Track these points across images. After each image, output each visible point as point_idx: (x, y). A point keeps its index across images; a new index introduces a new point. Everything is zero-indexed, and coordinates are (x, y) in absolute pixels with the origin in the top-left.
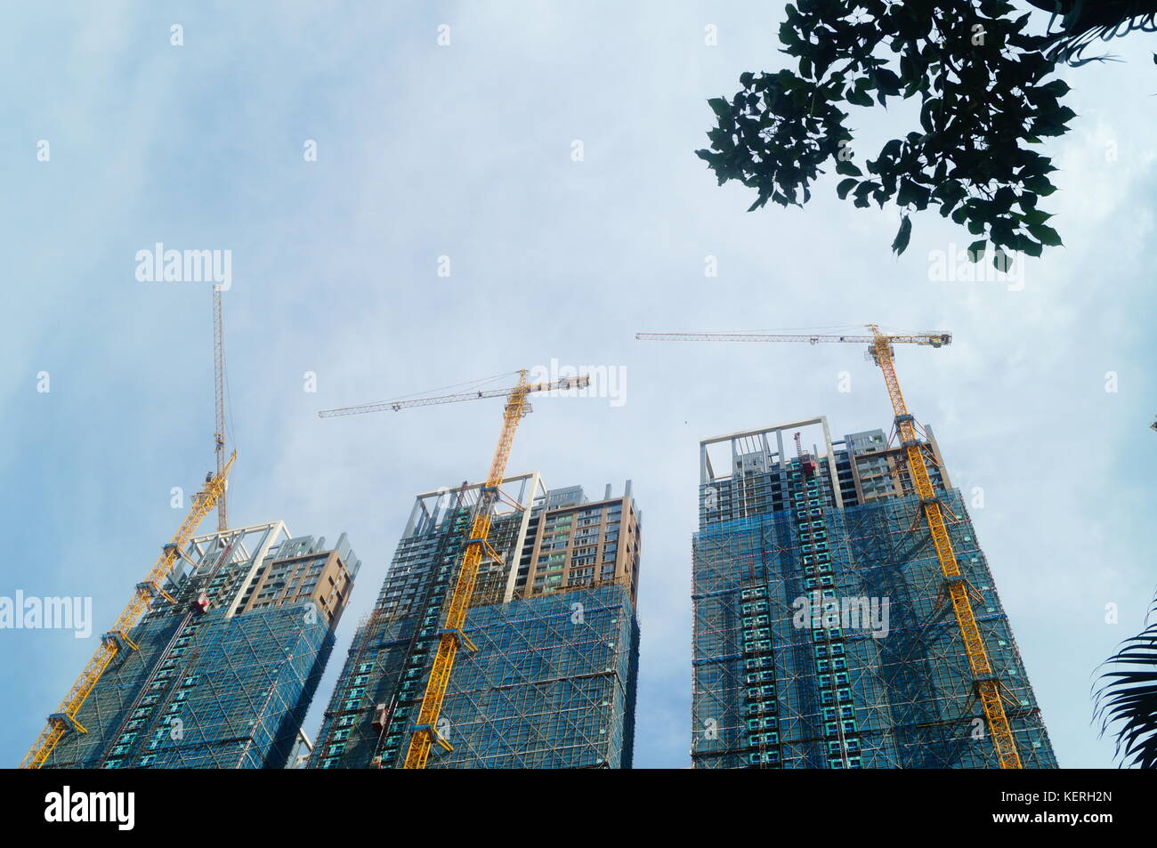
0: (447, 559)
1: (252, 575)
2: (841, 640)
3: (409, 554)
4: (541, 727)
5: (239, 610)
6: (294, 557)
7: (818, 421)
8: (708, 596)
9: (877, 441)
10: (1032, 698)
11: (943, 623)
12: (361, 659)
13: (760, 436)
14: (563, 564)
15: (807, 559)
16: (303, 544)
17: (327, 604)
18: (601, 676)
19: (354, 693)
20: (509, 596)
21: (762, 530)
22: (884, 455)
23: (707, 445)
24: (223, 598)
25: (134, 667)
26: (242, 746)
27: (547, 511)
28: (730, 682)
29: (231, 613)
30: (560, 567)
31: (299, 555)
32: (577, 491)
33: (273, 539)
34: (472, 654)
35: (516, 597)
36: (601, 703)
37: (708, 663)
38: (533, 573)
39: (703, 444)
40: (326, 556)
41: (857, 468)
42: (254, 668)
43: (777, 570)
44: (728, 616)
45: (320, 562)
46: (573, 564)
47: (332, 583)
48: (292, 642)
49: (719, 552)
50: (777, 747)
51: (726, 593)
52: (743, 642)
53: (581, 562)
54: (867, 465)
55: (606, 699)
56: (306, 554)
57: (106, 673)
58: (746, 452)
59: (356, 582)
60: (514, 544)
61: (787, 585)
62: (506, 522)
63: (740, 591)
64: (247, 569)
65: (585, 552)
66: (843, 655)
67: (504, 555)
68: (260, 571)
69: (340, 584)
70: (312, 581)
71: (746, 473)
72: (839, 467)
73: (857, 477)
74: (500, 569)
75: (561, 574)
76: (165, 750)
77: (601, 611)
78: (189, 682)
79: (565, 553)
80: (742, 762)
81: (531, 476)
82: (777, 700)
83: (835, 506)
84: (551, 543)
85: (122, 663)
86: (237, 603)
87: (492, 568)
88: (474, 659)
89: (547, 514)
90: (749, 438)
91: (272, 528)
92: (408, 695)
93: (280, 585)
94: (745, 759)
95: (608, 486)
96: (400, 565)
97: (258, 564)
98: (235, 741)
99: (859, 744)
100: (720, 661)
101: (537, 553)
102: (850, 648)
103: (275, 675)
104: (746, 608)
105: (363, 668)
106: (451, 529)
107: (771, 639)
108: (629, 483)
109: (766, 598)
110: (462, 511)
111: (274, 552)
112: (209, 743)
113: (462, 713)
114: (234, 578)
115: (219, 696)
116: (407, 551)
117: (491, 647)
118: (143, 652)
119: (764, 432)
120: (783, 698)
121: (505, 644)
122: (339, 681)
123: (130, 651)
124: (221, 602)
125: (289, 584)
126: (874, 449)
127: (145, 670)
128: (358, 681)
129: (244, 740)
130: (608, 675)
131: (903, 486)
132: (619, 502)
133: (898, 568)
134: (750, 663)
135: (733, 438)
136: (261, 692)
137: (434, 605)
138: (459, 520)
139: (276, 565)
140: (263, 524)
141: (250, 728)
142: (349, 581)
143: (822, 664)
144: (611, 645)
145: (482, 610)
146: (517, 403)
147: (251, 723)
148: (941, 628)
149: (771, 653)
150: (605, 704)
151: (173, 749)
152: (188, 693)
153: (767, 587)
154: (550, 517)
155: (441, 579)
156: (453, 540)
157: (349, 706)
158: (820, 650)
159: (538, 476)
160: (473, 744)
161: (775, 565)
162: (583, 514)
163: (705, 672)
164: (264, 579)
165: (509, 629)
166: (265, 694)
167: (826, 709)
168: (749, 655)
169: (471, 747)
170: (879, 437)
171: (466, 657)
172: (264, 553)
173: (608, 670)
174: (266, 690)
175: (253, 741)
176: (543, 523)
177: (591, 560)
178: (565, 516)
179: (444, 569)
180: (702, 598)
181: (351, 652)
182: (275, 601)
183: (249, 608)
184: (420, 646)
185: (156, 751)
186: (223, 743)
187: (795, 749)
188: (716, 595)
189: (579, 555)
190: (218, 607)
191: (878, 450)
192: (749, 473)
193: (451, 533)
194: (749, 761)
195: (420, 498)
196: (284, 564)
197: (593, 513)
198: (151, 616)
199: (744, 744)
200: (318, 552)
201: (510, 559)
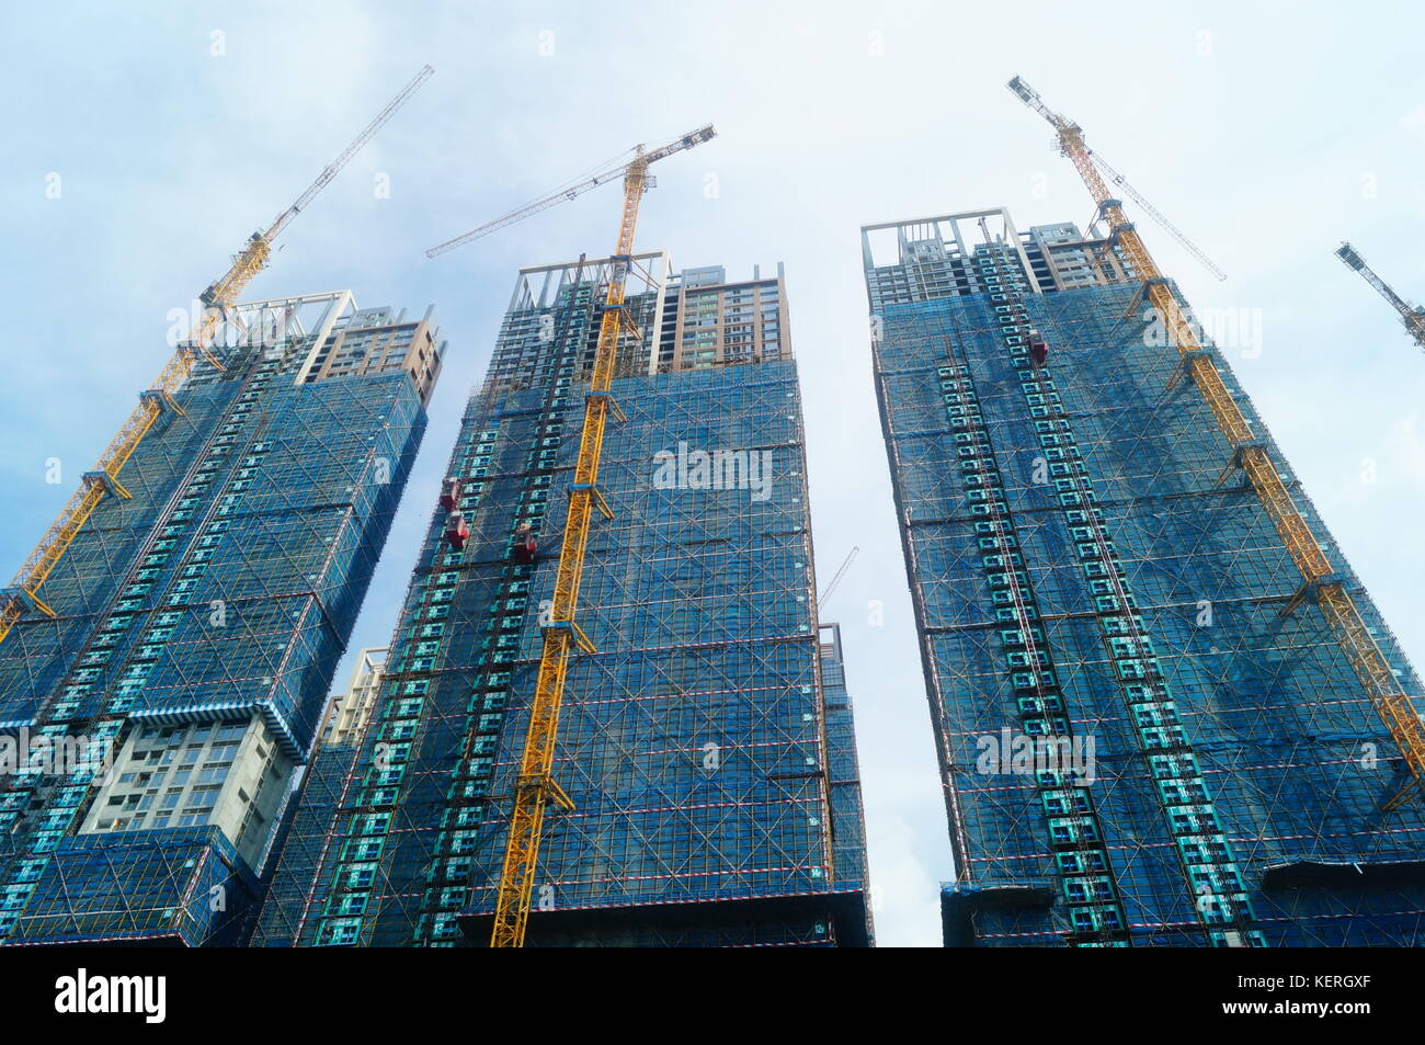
0: (571, 332)
1: (320, 344)
2: (1063, 416)
3: (521, 328)
4: (719, 495)
5: (309, 379)
6: (372, 328)
7: (998, 212)
8: (899, 373)
9: (1069, 234)
10: (1290, 473)
11: (1178, 402)
12: (481, 428)
13: (931, 224)
14: (715, 341)
15: (1011, 340)
16: (381, 315)
17: (419, 378)
18: (784, 447)
19: (477, 461)
20: (653, 370)
21: (952, 313)
22: (1080, 246)
23: (868, 232)
24: (286, 366)
25: (181, 430)
26: (341, 512)
27: (686, 289)
28: (938, 455)
29: (300, 380)
30: (711, 344)
31: (378, 325)
32: (720, 270)
33: (340, 309)
34: (620, 424)
35: (664, 370)
36: (789, 472)
37: (910, 437)
38: (679, 349)
39: (864, 229)
40: (414, 326)
41: (1050, 258)
42: (343, 435)
43: (976, 350)
44: (924, 392)
45: (407, 333)
46: (727, 340)
47: (422, 358)
48: (388, 411)
49: (904, 332)
50: (1008, 516)
51: (920, 371)
52: (948, 418)
53: (737, 339)
54: (1062, 255)
55: (794, 469)
56: (386, 325)
57: (145, 439)
58: (917, 239)
59: (445, 361)
60: (651, 318)
61: (990, 364)
62: (637, 299)
63: (936, 369)
64: (314, 337)
65: (739, 329)
66: (1069, 431)
67: (641, 331)
68: (330, 341)
69: (429, 359)
70: (400, 351)
71: (920, 259)
72: (1030, 256)
73: (1053, 267)
74: (639, 344)
75: (715, 350)
76: (241, 516)
77: (773, 385)
78: (259, 447)
79: (715, 330)
80: (966, 530)
81: (659, 255)
82: (999, 472)
83: (1032, 291)
84: (697, 320)
85: (165, 429)
86: (305, 372)
87: (627, 343)
88: (624, 429)
89: (687, 292)
90: (917, 227)
91: (338, 298)
92: (546, 464)
93: (359, 354)
94: (971, 529)
95: (757, 268)
96: (509, 338)
97: (325, 334)
98: (334, 507)
99: (1101, 514)
100: (924, 435)
101: (680, 330)
102: (1076, 423)
103: (371, 442)
104: (946, 386)
105: (485, 437)
106: (572, 302)
107: (980, 414)
108: (781, 266)
109: (970, 376)
110: (581, 285)
111: (345, 322)
112: (299, 509)
113: (620, 480)
114: (297, 347)
115: (303, 463)
116: (517, 324)
117: (642, 417)
118: (191, 419)
119: (935, 221)
120: (1005, 470)
121: (660, 415)
122: (455, 450)
123: (174, 416)
124: (285, 370)
125: (371, 353)
126: (1066, 241)
127: (196, 435)
128: (480, 449)
129: (344, 506)
130: (793, 446)
131: (1106, 276)
132: (773, 283)
133: (1116, 350)
134: (960, 438)
135: (899, 225)
136: (357, 458)
137: (564, 376)
138: (579, 294)
139: (349, 335)
140: (327, 293)
141: (349, 495)
142: (437, 359)
143: (1045, 439)
144: (791, 417)
145: (625, 382)
146: (636, 176)
147: (349, 489)
148: (1178, 407)
149: (985, 428)
150: (793, 474)
151: (250, 515)
152: (261, 459)
153: (968, 366)
154: (690, 294)
155: (567, 350)
156: (575, 314)
157: (473, 474)
158: (1041, 425)
159: (668, 255)
160: (638, 512)
161: (971, 345)
162: (730, 294)
163: (906, 446)
164: (336, 348)
165: (663, 401)
166: (361, 461)
167: (1058, 480)
168: (957, 430)
169: (636, 514)
170: (1071, 229)
171: (613, 427)
172: (332, 322)
173: (791, 441)
174: (363, 457)
175: (354, 509)
176: (683, 301)
177: (748, 339)
178: (709, 295)
179: (569, 342)
180: (892, 375)
181: (464, 421)
182: (355, 371)
183: (322, 376)
184: (552, 416)
185: (229, 516)
186: (316, 509)
187: (1029, 518)
188: (909, 372)
189: (732, 332)
190: (281, 374)
191: (1072, 241)
192: (923, 259)
193: (571, 307)
194: (975, 529)
195: (523, 272)
196: (360, 333)
197: (743, 292)
198: (193, 383)
199: (965, 514)
200: (403, 322)
201: (648, 334)
